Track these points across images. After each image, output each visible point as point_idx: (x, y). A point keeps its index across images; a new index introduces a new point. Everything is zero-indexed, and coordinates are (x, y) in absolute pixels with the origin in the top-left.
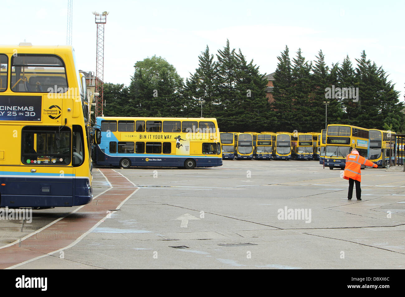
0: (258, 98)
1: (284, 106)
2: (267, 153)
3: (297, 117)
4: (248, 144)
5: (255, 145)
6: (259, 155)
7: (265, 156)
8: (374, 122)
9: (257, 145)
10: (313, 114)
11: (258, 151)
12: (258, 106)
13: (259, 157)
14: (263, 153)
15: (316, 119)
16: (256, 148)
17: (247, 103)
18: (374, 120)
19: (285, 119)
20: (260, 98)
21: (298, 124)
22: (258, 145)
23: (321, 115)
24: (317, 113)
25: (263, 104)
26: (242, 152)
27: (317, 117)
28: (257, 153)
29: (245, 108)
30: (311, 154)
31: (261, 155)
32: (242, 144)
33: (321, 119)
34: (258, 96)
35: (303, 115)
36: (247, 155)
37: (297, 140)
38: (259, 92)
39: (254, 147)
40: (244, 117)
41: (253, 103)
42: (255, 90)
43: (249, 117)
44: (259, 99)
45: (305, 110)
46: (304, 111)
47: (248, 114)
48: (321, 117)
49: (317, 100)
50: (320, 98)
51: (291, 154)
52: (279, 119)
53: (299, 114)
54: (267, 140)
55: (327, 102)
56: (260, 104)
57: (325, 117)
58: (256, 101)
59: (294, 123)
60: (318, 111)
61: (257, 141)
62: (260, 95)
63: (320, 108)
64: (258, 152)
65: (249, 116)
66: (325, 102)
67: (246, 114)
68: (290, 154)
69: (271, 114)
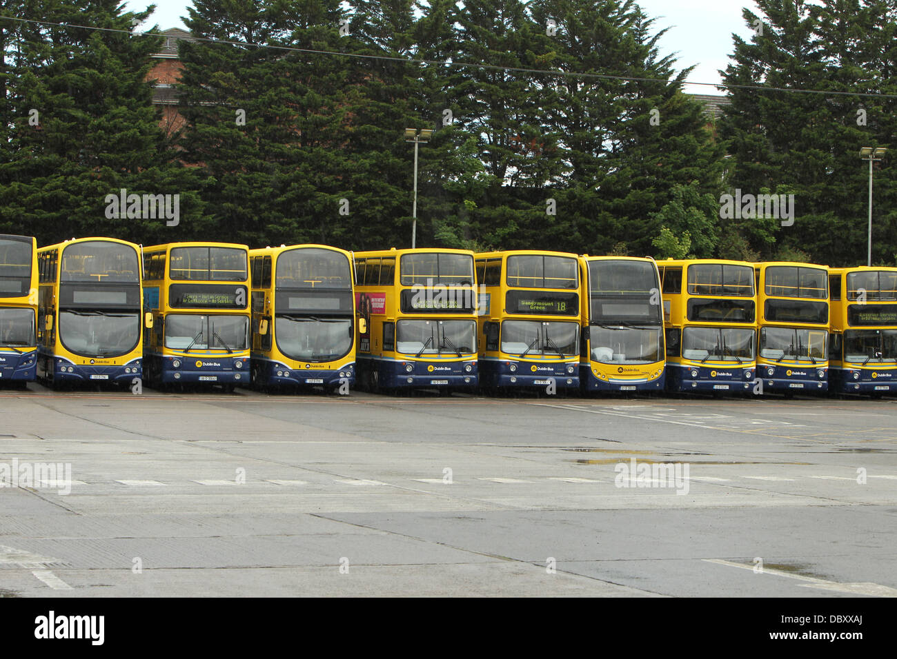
0: (119, 104)
1: (233, 146)
2: (222, 354)
3: (289, 195)
4: (119, 299)
5: (152, 303)
6: (176, 364)
7: (209, 369)
8: (618, 223)
9: (168, 309)
10: (357, 180)
11: (172, 342)
12: (120, 141)
13: (177, 376)
14: (200, 353)
15: (373, 203)
16: (159, 321)
17: (72, 128)
18: (617, 212)
19: (240, 199)
20: (128, 106)
21: (296, 225)
22: (173, 305)
23: (392, 189)
24: (379, 176)
25: (142, 132)
26: (80, 343)
27: (376, 193)
28: (167, 354)
29: (62, 149)
30: (466, 358)
31: (187, 363)
32: (81, 297)
33: (395, 203)
34: (120, 98)
35: (314, 183)
36: (111, 362)
37: (390, 281)
38: (124, 79)
39: (149, 316)
40: (56, 188)
41: (99, 127)
42: (111, 71)
43: (80, 187)
44: (124, 108)
45: (324, 163)
46: (320, 168)
47: (78, 173)
48: (391, 195)
49: (377, 122)
50: (389, 114)
51: (357, 360)
52: (211, 199)
53: (297, 179)
54: (220, 276)
55: (418, 133)
56: (132, 131)
57: (410, 196)
58: (114, 117)
59: (277, 221)
60: (379, 169)
61: (168, 281)
62: (127, 95)
63: (387, 156)
64: (174, 348)
65: (81, 183)
66: (410, 131)
67: (67, 175)
68: (350, 359)
69: (176, 176)
